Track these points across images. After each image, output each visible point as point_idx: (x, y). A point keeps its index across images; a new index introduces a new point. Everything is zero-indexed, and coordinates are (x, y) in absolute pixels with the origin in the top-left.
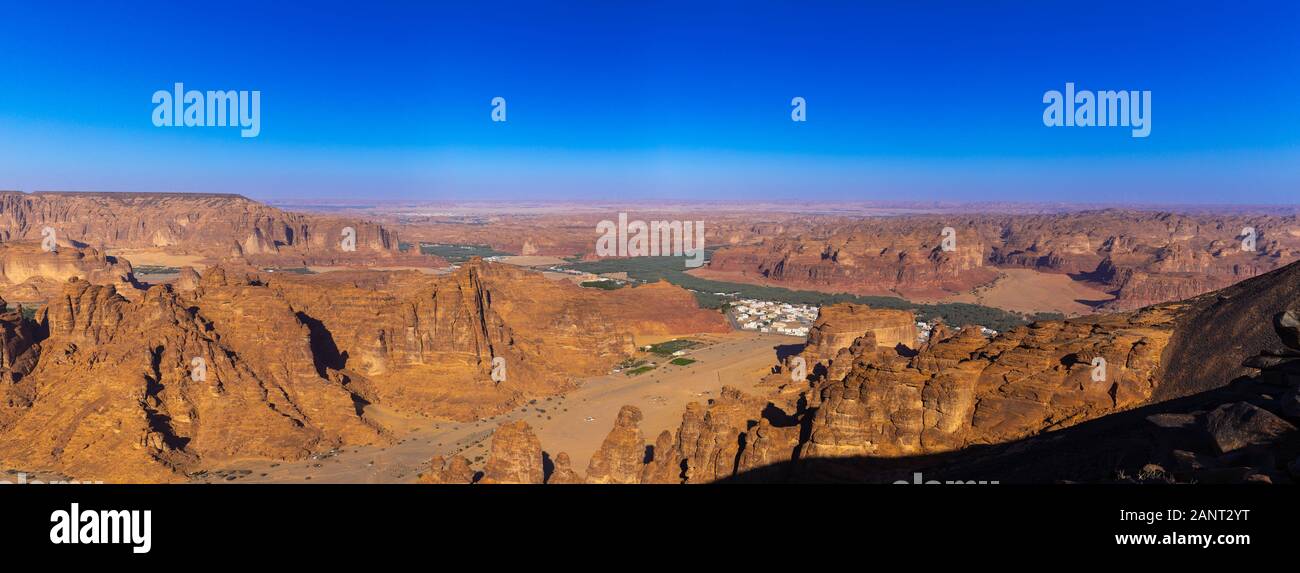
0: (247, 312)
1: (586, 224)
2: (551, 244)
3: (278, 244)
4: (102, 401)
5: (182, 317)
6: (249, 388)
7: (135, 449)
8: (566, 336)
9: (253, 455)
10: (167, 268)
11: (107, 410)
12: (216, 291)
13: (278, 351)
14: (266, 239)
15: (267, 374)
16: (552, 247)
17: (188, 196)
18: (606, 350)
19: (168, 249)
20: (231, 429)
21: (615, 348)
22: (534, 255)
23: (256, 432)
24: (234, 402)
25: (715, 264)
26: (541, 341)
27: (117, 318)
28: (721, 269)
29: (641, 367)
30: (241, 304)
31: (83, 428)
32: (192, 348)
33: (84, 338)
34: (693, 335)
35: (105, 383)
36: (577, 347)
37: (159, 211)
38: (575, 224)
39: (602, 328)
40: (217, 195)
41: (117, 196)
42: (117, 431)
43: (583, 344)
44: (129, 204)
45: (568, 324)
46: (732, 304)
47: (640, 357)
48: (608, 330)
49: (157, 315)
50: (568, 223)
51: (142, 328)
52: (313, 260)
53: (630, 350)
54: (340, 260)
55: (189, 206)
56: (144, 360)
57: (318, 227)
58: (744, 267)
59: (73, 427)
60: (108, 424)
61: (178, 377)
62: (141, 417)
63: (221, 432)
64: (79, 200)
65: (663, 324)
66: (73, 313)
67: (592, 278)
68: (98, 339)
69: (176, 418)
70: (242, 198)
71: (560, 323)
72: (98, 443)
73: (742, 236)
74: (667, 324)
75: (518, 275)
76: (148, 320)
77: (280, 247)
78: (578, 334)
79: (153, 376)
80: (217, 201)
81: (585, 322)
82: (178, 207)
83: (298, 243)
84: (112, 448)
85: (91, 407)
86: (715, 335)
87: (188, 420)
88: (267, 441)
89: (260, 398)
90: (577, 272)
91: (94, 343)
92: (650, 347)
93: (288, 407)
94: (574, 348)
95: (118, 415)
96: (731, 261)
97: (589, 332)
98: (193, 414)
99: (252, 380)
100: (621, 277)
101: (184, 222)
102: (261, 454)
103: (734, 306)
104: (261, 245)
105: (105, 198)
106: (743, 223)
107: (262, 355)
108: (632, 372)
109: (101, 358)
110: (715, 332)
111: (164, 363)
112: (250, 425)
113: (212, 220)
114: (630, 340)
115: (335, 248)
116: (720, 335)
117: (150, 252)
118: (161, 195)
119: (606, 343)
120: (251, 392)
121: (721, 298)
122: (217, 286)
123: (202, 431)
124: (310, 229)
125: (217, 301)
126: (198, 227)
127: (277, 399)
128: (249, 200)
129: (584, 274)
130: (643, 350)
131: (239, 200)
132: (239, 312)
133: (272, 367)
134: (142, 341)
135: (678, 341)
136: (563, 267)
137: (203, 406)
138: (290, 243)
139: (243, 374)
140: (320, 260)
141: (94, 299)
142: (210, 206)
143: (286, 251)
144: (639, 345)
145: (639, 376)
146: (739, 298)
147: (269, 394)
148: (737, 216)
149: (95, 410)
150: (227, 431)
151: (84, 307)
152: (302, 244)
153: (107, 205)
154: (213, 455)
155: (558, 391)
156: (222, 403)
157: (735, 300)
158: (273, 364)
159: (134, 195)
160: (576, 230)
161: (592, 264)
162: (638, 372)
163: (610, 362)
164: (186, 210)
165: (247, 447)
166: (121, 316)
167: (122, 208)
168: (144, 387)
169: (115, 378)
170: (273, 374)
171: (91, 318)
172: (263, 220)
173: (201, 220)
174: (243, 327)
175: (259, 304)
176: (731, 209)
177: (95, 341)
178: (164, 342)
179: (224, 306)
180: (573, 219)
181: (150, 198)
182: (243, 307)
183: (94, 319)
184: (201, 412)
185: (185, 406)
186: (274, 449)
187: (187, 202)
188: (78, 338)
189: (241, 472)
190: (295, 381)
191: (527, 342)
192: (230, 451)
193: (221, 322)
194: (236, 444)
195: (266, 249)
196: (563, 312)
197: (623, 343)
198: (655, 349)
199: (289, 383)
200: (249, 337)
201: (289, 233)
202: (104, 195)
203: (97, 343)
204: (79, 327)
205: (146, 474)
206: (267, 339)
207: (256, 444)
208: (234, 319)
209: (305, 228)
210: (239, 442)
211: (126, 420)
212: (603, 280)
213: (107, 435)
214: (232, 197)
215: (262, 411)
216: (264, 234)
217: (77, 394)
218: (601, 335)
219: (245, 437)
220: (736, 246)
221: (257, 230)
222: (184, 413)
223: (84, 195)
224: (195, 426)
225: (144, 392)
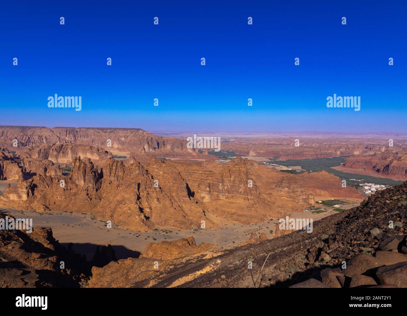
0: (164, 173)
1: (276, 143)
2: (262, 152)
3: (155, 148)
4: (123, 200)
5: (145, 173)
6: (167, 201)
7: (136, 218)
8: (282, 193)
9: (170, 226)
10: (119, 156)
11: (125, 204)
12: (153, 165)
13: (175, 188)
14: (151, 146)
15: (172, 197)
16: (263, 153)
17: (124, 129)
18: (301, 201)
19: (118, 149)
20: (163, 215)
21: (305, 200)
22: (255, 156)
23: (171, 217)
24: (163, 206)
25: (348, 164)
26: (271, 194)
27: (123, 172)
28: (351, 167)
29: (318, 210)
30: (162, 170)
31: (118, 209)
32: (149, 184)
33: (114, 179)
34: (343, 198)
35: (122, 194)
36: (288, 198)
37: (115, 135)
38: (270, 143)
39: (299, 190)
40: (134, 129)
41: (102, 129)
42: (129, 212)
43: (291, 197)
44: (106, 132)
45: (284, 187)
46: (361, 185)
47: (317, 206)
48: (302, 192)
49: (137, 172)
50: (267, 142)
51: (132, 176)
52: (167, 155)
53: (312, 202)
54: (177, 155)
55: (125, 133)
56: (135, 187)
57: (169, 142)
58: (365, 167)
59: (115, 208)
60: (126, 208)
61: (145, 195)
62: (136, 207)
63: (160, 216)
64: (91, 131)
65: (326, 192)
66: (111, 169)
67: (285, 168)
68: (118, 179)
69: (146, 209)
70: (142, 130)
71: (280, 186)
72: (124, 215)
73: (361, 151)
74: (328, 191)
76: (134, 173)
77: (155, 150)
78: (288, 192)
79: (138, 193)
80: (134, 131)
81: (291, 187)
82: (121, 133)
83: (161, 148)
84: (129, 217)
85: (120, 202)
86: (355, 199)
87: (149, 210)
88: (175, 221)
89: (171, 205)
90: (276, 165)
91: (116, 181)
92: (321, 202)
93: (180, 210)
94: (286, 199)
95: (129, 206)
96: (357, 163)
97: (294, 192)
98: (151, 208)
99: (168, 198)
100: (298, 168)
101: (123, 139)
102: (174, 226)
103: (362, 186)
104: (149, 149)
105: (99, 130)
106: (360, 144)
107: (170, 189)
108: (315, 212)
109: (120, 186)
110: (354, 198)
111: (141, 189)
112: (169, 215)
113: (132, 138)
114: (312, 197)
115: (175, 150)
116: (357, 199)
117: (113, 150)
118: (116, 129)
119: (301, 197)
120: (168, 203)
121: (354, 182)
122: (154, 163)
123: (153, 215)
124: (165, 143)
125: (154, 168)
126: (128, 141)
127: (176, 206)
128: (144, 131)
129: (281, 166)
130: (318, 203)
131: (141, 131)
132: (161, 173)
133: (174, 194)
134: (133, 181)
135: (335, 200)
136: (269, 162)
137: (153, 206)
138: (158, 148)
139: (165, 196)
140: (169, 155)
141: (117, 165)
142: (131, 133)
143: (157, 151)
144: (316, 200)
145: (318, 214)
146: (364, 182)
147: (173, 204)
148: (356, 141)
149: (122, 204)
150: (161, 216)
151: (114, 168)
152: (163, 149)
153: (99, 132)
154: (158, 224)
155: (281, 216)
156: (159, 206)
157: (362, 183)
158: (174, 193)
159: (107, 129)
160: (272, 145)
161: (283, 162)
162: (318, 212)
163: (303, 207)
164: (123, 135)
165: (168, 223)
166: (124, 171)
167: (104, 133)
168: (136, 197)
169: (126, 193)
170: (175, 197)
171: (116, 172)
172: (150, 138)
173: (128, 138)
174: (163, 178)
175: (168, 170)
176: (351, 137)
177: (117, 180)
178: (140, 182)
179: (156, 170)
180: (269, 140)
181: (112, 130)
182: (163, 171)
183: (117, 172)
184: (153, 208)
185: (148, 205)
186: (178, 225)
187: (124, 131)
188: (112, 178)
189: (169, 231)
190: (182, 200)
191: (265, 194)
192: (163, 223)
193: (155, 176)
194: (165, 221)
195: (151, 150)
196: (281, 182)
197: (309, 198)
198: (323, 203)
199: (180, 201)
200: (165, 182)
201: (158, 144)
202: (98, 129)
203: (117, 181)
204: (113, 175)
205: (140, 227)
206: (171, 183)
207: (172, 221)
208: (159, 175)
209: (164, 142)
210: (166, 221)
211: (132, 208)
212: (291, 169)
213: (126, 213)
214: (138, 130)
215: (172, 210)
216: (150, 144)
217: (114, 197)
218: (299, 193)
219: (168, 219)
220: (358, 156)
221: (148, 142)
222: (148, 208)
223: (93, 129)
224: (151, 213)
225: (136, 199)
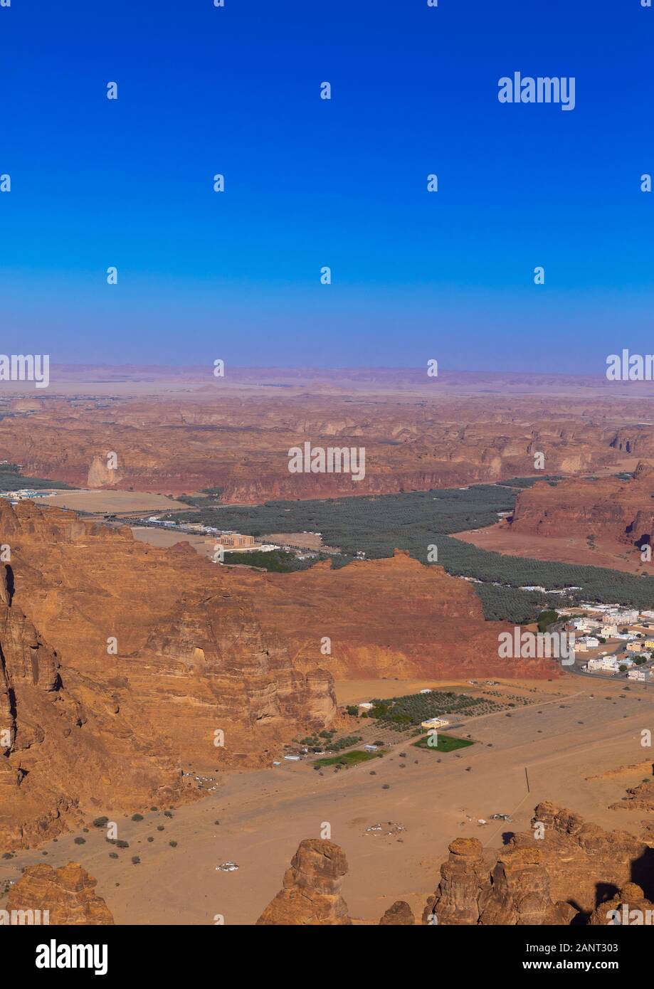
1: (230, 422)
2: (152, 464)
8: (179, 674)
16: (155, 472)
18: (270, 709)
21: (289, 705)
22: (114, 488)
25: (523, 519)
26: (124, 684)
28: (536, 531)
29: (348, 750)
34: (470, 683)
36: (204, 699)
38: (207, 420)
39: (261, 657)
43: (218, 693)
45: (185, 647)
46: (562, 612)
47: (346, 728)
48: (274, 664)
50: (190, 417)
53: (324, 711)
58: (593, 528)
65: (402, 656)
67: (245, 544)
71: (167, 643)
73: (589, 458)
74: (407, 652)
75: (76, 532)
78: (206, 672)
81: (224, 645)
86: (522, 683)
90: (208, 530)
92: (368, 706)
94: (196, 703)
96: (562, 513)
97: (231, 667)
100: (307, 542)
103: (565, 619)
106: (591, 427)
108: (327, 762)
110: (521, 677)
114: (325, 687)
116: (531, 683)
119: (269, 693)
121: (535, 599)
129: (227, 536)
130: (353, 711)
135: (434, 695)
136: (178, 518)
144: (345, 699)
145: (343, 773)
146: (578, 600)
148: (578, 411)
155: (156, 798)
157: (568, 605)
160: (209, 434)
161: (243, 513)
162: (341, 763)
163: (277, 737)
180: (203, 409)
191: (92, 686)
196: (174, 620)
197: (307, 694)
198: (381, 711)
212: (269, 548)
218: (259, 673)
220: (574, 479)
